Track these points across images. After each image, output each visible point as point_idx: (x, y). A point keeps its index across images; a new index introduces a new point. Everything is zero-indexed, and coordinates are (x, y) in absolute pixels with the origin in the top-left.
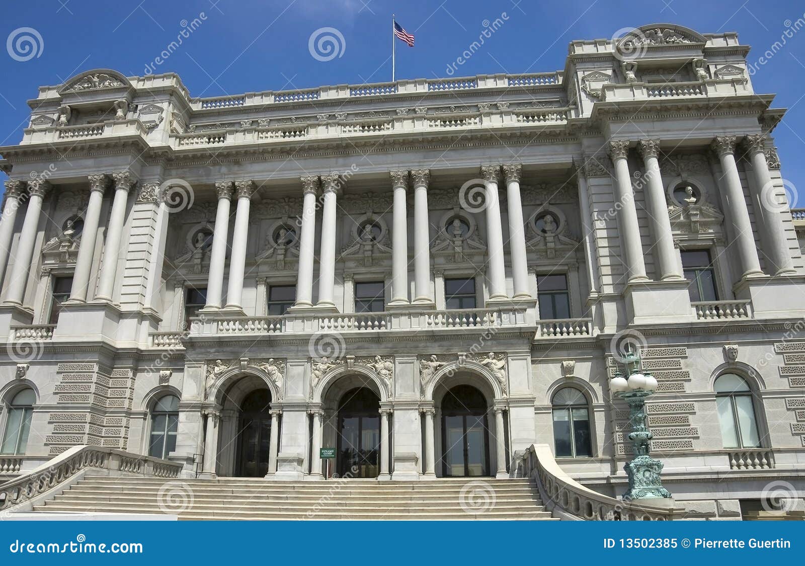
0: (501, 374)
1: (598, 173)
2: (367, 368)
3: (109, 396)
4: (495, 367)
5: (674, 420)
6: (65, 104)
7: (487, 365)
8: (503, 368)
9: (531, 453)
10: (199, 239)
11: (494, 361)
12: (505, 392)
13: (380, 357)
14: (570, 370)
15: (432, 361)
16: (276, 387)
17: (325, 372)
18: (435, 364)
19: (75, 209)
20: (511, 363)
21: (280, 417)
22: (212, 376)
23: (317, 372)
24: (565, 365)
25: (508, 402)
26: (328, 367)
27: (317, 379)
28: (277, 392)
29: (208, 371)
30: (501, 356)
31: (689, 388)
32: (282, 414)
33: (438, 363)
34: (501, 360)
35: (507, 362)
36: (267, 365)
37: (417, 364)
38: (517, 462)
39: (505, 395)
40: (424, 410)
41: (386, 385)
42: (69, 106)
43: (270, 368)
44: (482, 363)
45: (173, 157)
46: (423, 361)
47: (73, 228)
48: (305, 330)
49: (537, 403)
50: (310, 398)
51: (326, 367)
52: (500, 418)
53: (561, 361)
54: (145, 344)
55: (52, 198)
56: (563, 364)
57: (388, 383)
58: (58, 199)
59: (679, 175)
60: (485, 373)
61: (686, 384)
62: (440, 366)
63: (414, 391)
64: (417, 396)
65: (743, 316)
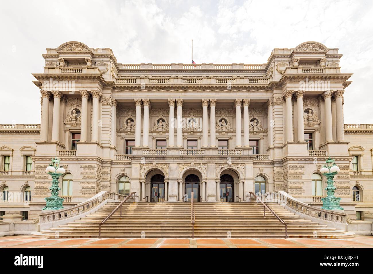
0: (243, 171)
1: (278, 104)
2: (198, 168)
3: (102, 176)
4: (241, 168)
5: (298, 187)
6: (61, 57)
7: (238, 167)
8: (243, 169)
10: (129, 121)
11: (241, 166)
14: (262, 170)
16: (166, 173)
17: (183, 169)
18: (221, 167)
19: (75, 106)
20: (246, 167)
21: (168, 183)
22: (142, 169)
26: (184, 167)
27: (181, 171)
28: (167, 175)
29: (141, 167)
30: (243, 165)
31: (304, 177)
37: (215, 166)
40: (217, 181)
41: (204, 173)
42: (63, 58)
43: (163, 167)
45: (116, 87)
46: (217, 166)
47: (76, 113)
48: (176, 154)
50: (178, 177)
54: (114, 158)
55: (64, 100)
58: (66, 101)
59: (307, 106)
61: (303, 176)
62: (223, 167)
63: (214, 175)
64: (215, 177)
65: (324, 155)
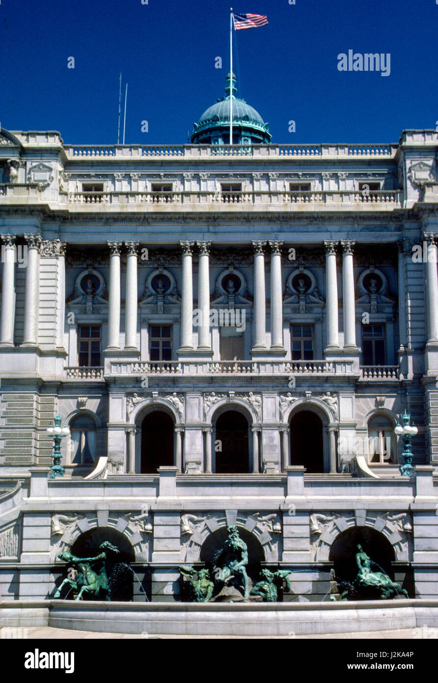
0: (335, 407)
2: (243, 401)
4: (330, 402)
7: (325, 401)
8: (336, 403)
9: (355, 461)
10: (89, 285)
11: (330, 398)
12: (337, 419)
13: (252, 393)
15: (287, 397)
16: (180, 413)
17: (213, 403)
18: (290, 398)
20: (341, 399)
21: (183, 434)
22: (131, 404)
23: (208, 403)
24: (378, 400)
25: (338, 427)
26: (216, 399)
27: (208, 408)
28: (180, 417)
29: (127, 401)
30: (335, 395)
32: (185, 432)
33: (293, 398)
34: (334, 397)
35: (339, 399)
36: (172, 397)
37: (278, 398)
38: (344, 466)
39: (337, 421)
40: (283, 430)
41: (256, 412)
43: (174, 399)
44: (322, 399)
46: (282, 396)
48: (198, 372)
49: (357, 427)
50: (203, 420)
51: (214, 399)
52: (333, 436)
53: (375, 397)
54: (62, 376)
56: (376, 399)
57: (258, 410)
60: (323, 406)
62: (293, 400)
63: (275, 417)
64: (277, 420)
